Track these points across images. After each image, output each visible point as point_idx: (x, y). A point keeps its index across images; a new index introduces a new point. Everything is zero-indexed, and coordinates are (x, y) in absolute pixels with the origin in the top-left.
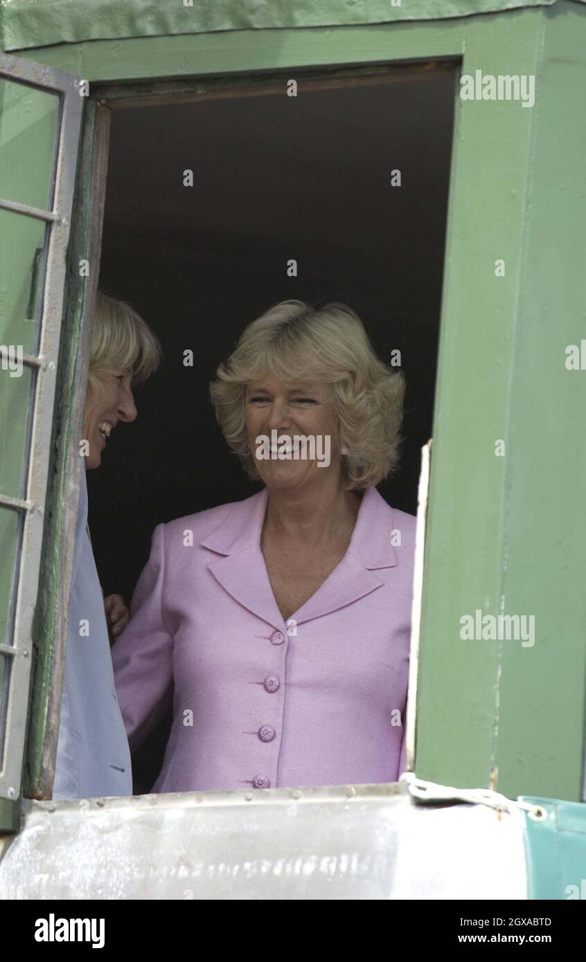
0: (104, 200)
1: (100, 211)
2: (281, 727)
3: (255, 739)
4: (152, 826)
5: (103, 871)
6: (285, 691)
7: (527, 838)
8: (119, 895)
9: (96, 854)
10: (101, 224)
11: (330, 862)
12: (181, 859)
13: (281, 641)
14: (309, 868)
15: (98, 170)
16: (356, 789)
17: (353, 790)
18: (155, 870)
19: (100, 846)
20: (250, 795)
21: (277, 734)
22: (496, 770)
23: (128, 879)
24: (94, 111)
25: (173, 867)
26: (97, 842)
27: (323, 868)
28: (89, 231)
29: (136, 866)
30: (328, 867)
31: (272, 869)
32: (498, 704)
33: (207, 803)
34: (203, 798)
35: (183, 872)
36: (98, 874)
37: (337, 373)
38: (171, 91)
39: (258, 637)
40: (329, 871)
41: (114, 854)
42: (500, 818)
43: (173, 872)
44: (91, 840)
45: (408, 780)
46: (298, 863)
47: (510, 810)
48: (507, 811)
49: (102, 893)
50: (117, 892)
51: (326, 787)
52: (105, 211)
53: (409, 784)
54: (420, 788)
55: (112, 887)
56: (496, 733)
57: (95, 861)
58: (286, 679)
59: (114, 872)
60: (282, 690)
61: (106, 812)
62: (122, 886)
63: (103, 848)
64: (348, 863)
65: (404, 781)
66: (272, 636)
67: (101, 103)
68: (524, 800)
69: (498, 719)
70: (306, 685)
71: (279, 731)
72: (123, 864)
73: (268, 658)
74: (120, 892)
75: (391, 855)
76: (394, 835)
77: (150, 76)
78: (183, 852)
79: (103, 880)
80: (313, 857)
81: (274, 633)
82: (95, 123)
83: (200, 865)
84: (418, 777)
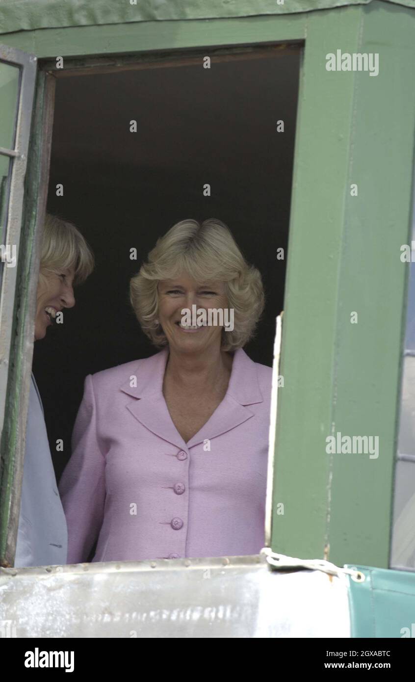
0: (51, 141)
1: (48, 149)
2: (187, 519)
3: (169, 527)
4: (85, 586)
5: (50, 618)
6: (189, 493)
7: (350, 594)
8: (62, 635)
9: (45, 605)
10: (49, 159)
11: (211, 611)
12: (106, 609)
13: (185, 458)
14: (196, 616)
15: (47, 121)
16: (230, 559)
17: (228, 560)
18: (87, 617)
19: (48, 600)
20: (154, 564)
21: (184, 524)
22: (329, 546)
23: (68, 623)
24: (44, 79)
25: (100, 615)
26: (46, 598)
27: (206, 615)
28: (41, 163)
29: (74, 614)
30: (210, 615)
31: (169, 616)
32: (330, 499)
33: (124, 569)
34: (122, 566)
35: (107, 618)
36: (46, 620)
37: (232, 274)
38: (98, 64)
39: (168, 455)
40: (210, 618)
41: (58, 606)
42: (331, 580)
43: (100, 618)
44: (41, 595)
45: (266, 553)
46: (189, 612)
47: (338, 574)
48: (337, 576)
49: (50, 633)
50: (60, 633)
51: (208, 558)
52: (52, 150)
53: (267, 556)
54: (275, 559)
55: (57, 629)
56: (329, 520)
57: (45, 611)
58: (189, 484)
59: (58, 618)
60: (187, 492)
61: (53, 576)
62: (64, 628)
63: (50, 601)
64: (224, 612)
65: (264, 553)
66: (178, 454)
67: (49, 73)
68: (348, 567)
69: (329, 509)
70: (202, 489)
71: (185, 522)
72: (65, 613)
73: (176, 469)
74: (62, 633)
75: (254, 606)
76: (257, 592)
77: (84, 54)
78: (107, 604)
79: (50, 624)
80: (199, 608)
81: (179, 452)
82: (45, 88)
83: (119, 613)
84: (274, 551)
